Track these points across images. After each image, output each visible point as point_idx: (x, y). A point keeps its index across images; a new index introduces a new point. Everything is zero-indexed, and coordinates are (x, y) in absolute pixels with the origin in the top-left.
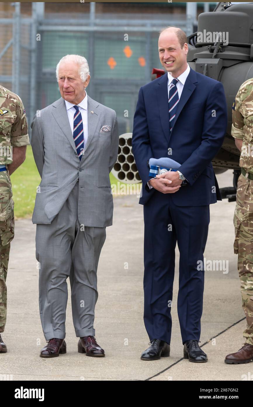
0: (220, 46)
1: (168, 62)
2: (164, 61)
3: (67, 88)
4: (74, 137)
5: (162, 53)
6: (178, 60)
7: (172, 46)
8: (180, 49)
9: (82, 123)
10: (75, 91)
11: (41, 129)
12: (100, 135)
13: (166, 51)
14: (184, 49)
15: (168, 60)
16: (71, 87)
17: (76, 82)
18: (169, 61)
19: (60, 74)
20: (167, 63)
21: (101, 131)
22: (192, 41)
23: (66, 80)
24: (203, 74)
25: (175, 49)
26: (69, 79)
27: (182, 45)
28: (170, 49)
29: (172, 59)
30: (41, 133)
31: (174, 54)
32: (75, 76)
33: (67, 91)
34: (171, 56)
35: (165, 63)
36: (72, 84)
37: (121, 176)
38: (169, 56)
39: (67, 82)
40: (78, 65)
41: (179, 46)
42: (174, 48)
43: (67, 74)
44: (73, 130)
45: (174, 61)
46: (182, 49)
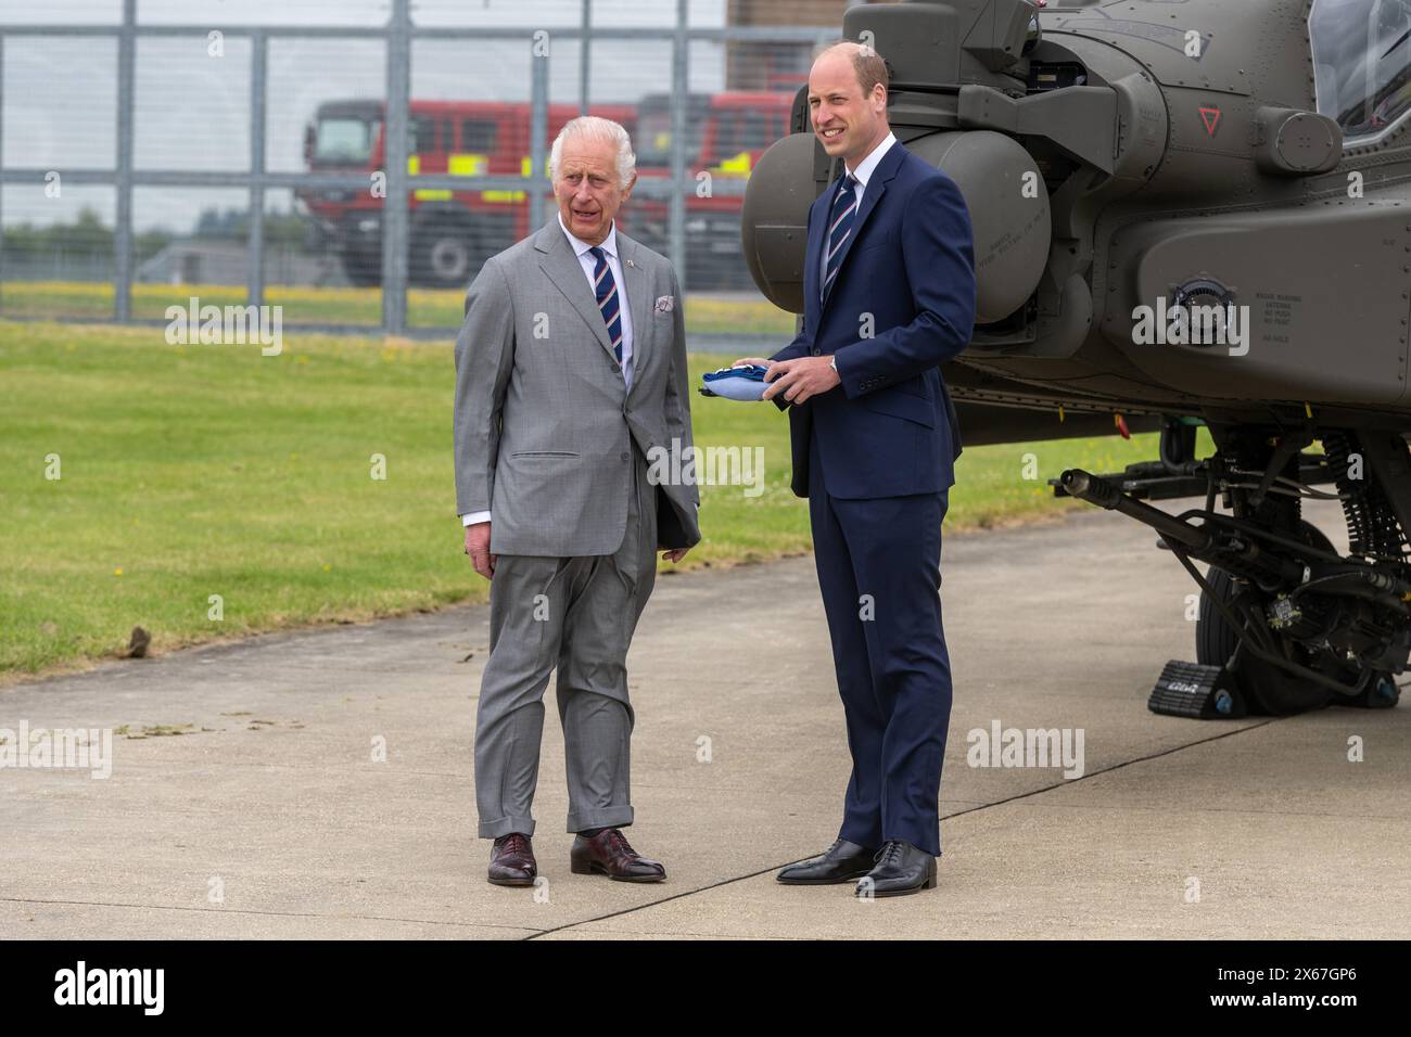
1: (829, 130)
2: (821, 128)
3: (585, 203)
5: (815, 108)
6: (853, 125)
7: (839, 90)
9: (616, 295)
10: (601, 211)
11: (509, 310)
12: (657, 322)
13: (824, 103)
14: (873, 97)
15: (828, 125)
16: (594, 202)
17: (607, 188)
18: (832, 130)
19: (569, 167)
20: (827, 134)
21: (657, 310)
23: (585, 183)
25: (846, 99)
26: (592, 178)
27: (868, 89)
28: (833, 99)
29: (837, 124)
30: (508, 321)
31: (841, 110)
32: (608, 174)
33: (584, 209)
34: (836, 116)
35: (823, 133)
36: (599, 194)
38: (830, 117)
39: (587, 188)
40: (615, 144)
41: (859, 90)
42: (844, 96)
43: (591, 168)
45: (843, 130)
46: (867, 97)
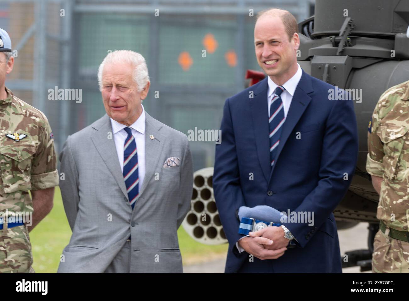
0: (349, 37)
1: (268, 61)
2: (264, 59)
3: (115, 101)
4: (125, 174)
5: (259, 47)
6: (284, 58)
7: (276, 37)
8: (288, 41)
9: (136, 154)
10: (127, 105)
11: (74, 162)
12: (164, 172)
13: (266, 45)
14: (293, 41)
15: (269, 58)
16: (122, 100)
17: (128, 91)
18: (271, 60)
19: (105, 80)
20: (268, 63)
21: (165, 165)
22: (305, 29)
23: (114, 89)
24: (322, 79)
25: (279, 42)
26: (118, 86)
27: (291, 36)
28: (272, 42)
29: (274, 57)
30: (74, 168)
31: (277, 49)
32: (128, 83)
33: (115, 105)
34: (273, 52)
35: (265, 62)
36: (123, 95)
37: (199, 233)
38: (270, 53)
39: (115, 92)
40: (132, 65)
41: (286, 36)
42: (279, 40)
43: (116, 80)
44: (122, 164)
45: (277, 60)
46: (290, 41)
